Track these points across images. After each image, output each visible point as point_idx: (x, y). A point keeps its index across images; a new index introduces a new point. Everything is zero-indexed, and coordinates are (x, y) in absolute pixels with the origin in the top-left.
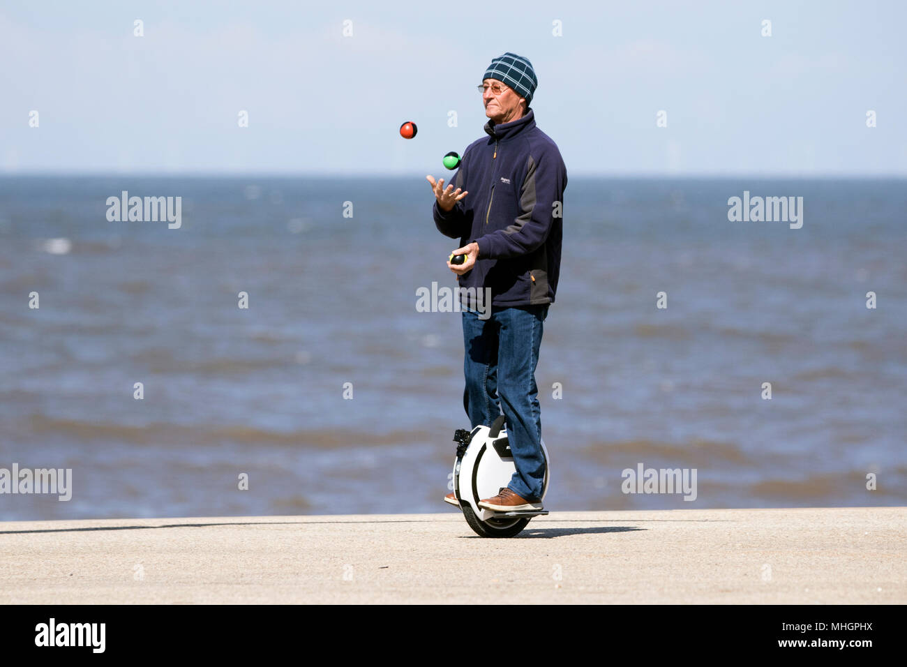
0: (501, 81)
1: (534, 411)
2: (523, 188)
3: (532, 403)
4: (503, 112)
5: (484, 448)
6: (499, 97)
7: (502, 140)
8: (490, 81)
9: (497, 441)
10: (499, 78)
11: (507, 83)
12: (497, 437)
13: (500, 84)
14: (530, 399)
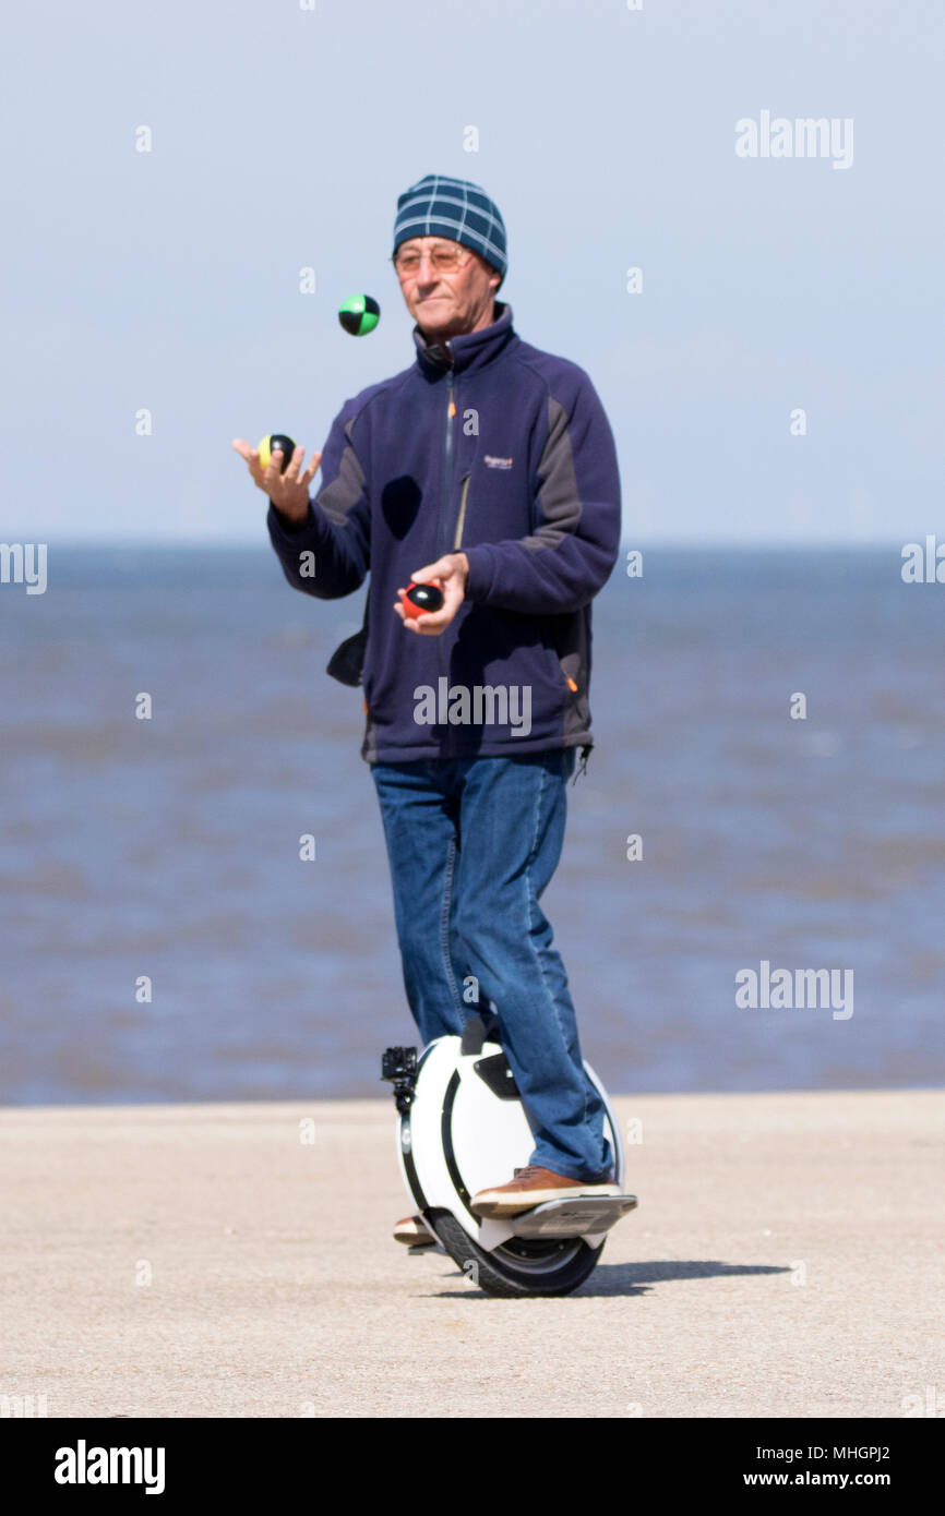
0: (454, 240)
1: (545, 973)
2: (541, 471)
3: (540, 954)
4: (462, 313)
5: (455, 1081)
6: (450, 278)
7: (465, 373)
8: (425, 244)
9: (481, 1063)
10: (448, 234)
11: (466, 244)
12: (478, 1052)
13: (449, 247)
14: (534, 947)
